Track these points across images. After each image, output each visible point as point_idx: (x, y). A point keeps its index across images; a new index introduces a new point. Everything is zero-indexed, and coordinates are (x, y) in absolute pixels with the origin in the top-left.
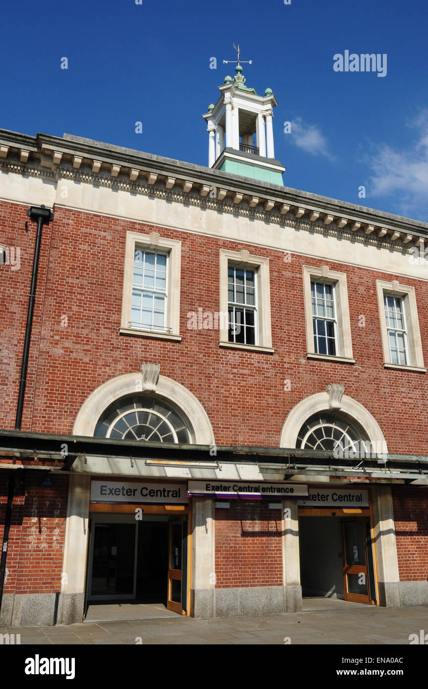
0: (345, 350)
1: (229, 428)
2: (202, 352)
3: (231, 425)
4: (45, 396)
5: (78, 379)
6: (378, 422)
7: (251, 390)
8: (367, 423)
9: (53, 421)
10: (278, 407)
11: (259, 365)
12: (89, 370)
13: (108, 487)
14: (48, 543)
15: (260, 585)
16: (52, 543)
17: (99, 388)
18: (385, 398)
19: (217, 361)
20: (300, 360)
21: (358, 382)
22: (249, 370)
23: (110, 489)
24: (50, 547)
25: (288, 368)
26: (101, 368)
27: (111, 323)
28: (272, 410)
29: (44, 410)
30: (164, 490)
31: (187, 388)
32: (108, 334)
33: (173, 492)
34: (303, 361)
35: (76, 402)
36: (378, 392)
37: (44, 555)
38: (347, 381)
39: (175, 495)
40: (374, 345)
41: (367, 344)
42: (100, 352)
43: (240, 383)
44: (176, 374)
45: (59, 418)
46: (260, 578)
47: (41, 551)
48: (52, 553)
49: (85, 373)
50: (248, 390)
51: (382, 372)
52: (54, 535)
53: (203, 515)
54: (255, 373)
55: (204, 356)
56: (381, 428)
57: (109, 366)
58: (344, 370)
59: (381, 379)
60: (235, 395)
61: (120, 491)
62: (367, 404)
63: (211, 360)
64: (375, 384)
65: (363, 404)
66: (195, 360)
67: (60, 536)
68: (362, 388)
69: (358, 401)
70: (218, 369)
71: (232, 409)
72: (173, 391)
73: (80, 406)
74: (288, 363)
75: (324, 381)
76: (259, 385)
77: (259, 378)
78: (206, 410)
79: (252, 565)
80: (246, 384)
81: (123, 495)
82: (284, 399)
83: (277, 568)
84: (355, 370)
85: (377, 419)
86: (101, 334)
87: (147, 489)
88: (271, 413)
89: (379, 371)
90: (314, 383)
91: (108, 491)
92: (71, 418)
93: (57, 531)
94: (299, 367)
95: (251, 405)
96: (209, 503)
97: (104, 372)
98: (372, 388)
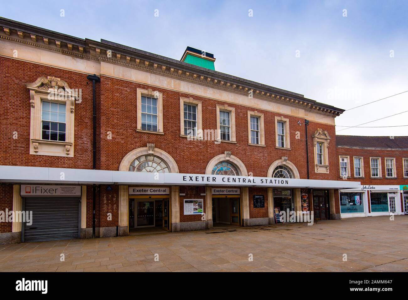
0: (233, 139)
4: (105, 156)
5: (120, 150)
7: (194, 153)
8: (240, 165)
9: (110, 166)
10: (205, 160)
11: (197, 144)
12: (124, 146)
13: (136, 189)
14: (112, 210)
17: (129, 153)
18: (248, 156)
19: (179, 142)
20: (214, 142)
21: (238, 150)
22: (193, 146)
25: (209, 145)
26: (129, 145)
27: (133, 127)
28: (202, 161)
29: (105, 162)
30: (159, 190)
31: (167, 153)
32: (131, 132)
35: (119, 159)
36: (245, 154)
38: (233, 150)
39: (164, 191)
40: (245, 136)
41: (242, 136)
42: (129, 139)
43: (189, 151)
44: (162, 147)
45: (112, 165)
48: (114, 213)
50: (192, 153)
51: (248, 147)
52: (114, 207)
53: (175, 198)
55: (174, 140)
56: (246, 167)
57: (133, 144)
58: (232, 146)
59: (247, 149)
60: (187, 155)
61: (141, 191)
62: (241, 159)
63: (177, 142)
65: (239, 159)
66: (170, 142)
67: (117, 207)
68: (239, 153)
69: (237, 157)
70: (180, 145)
71: (186, 161)
72: (161, 154)
73: (121, 160)
75: (224, 150)
76: (197, 151)
77: (197, 149)
78: (175, 161)
80: (192, 151)
81: (143, 192)
82: (207, 157)
84: (237, 146)
85: (244, 164)
86: (129, 132)
87: (152, 190)
89: (246, 146)
90: (220, 151)
91: (136, 191)
95: (194, 159)
96: (177, 194)
97: (131, 147)
98: (243, 152)
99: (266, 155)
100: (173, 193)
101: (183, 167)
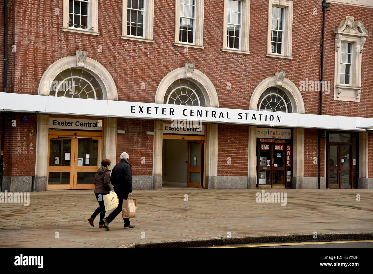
1: (126, 89)
2: (111, 43)
3: (127, 87)
5: (40, 60)
6: (215, 86)
7: (140, 66)
8: (207, 86)
9: (26, 84)
10: (155, 77)
11: (145, 50)
12: (45, 54)
13: (57, 121)
14: (27, 151)
15: (140, 175)
16: (29, 151)
17: (52, 65)
18: (221, 71)
19: (120, 48)
20: (170, 47)
21: (205, 61)
22: (139, 53)
23: (58, 122)
24: (27, 153)
25: (162, 52)
26: (52, 53)
27: (57, 24)
28: (151, 78)
29: (20, 78)
30: (88, 123)
31: (102, 65)
32: (55, 31)
33: (93, 124)
34: (172, 48)
35: (39, 73)
36: (217, 67)
37: (25, 157)
38: (198, 60)
39: (94, 126)
40: (217, 37)
41: (213, 36)
42: (52, 43)
43: (133, 62)
44: (96, 56)
45: (30, 83)
46: (140, 171)
47: (24, 155)
48: (29, 156)
49: (43, 56)
50: (138, 66)
51: (221, 54)
52: (30, 147)
53: (110, 137)
54: (142, 56)
55: (112, 45)
56: (216, 89)
57: (57, 52)
58: (197, 53)
59: (220, 59)
60: (130, 69)
61: (64, 123)
62: (209, 75)
63: (117, 47)
64: (215, 62)
65: (206, 75)
66: (107, 48)
67: (33, 147)
68: (207, 65)
69: (204, 73)
70: (121, 53)
71: (128, 78)
72: (94, 67)
73: (41, 76)
74: (163, 49)
75: (184, 60)
76: (145, 63)
77: (145, 59)
78: (113, 78)
79: (136, 164)
80: (137, 62)
81: (66, 125)
82: (159, 72)
83: (149, 166)
84: (204, 53)
85: (214, 84)
86: (51, 31)
87: (79, 122)
88: (150, 79)
89: (219, 54)
90: (177, 61)
91: (57, 123)
92: (36, 83)
93: (31, 145)
94: (169, 52)
95: (139, 75)
96: (114, 130)
97: (54, 55)
98: (213, 64)
99: (250, 69)
100: (108, 129)
101: (124, 88)
